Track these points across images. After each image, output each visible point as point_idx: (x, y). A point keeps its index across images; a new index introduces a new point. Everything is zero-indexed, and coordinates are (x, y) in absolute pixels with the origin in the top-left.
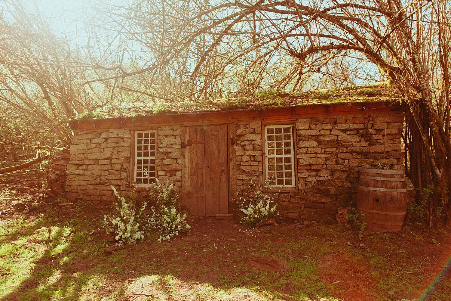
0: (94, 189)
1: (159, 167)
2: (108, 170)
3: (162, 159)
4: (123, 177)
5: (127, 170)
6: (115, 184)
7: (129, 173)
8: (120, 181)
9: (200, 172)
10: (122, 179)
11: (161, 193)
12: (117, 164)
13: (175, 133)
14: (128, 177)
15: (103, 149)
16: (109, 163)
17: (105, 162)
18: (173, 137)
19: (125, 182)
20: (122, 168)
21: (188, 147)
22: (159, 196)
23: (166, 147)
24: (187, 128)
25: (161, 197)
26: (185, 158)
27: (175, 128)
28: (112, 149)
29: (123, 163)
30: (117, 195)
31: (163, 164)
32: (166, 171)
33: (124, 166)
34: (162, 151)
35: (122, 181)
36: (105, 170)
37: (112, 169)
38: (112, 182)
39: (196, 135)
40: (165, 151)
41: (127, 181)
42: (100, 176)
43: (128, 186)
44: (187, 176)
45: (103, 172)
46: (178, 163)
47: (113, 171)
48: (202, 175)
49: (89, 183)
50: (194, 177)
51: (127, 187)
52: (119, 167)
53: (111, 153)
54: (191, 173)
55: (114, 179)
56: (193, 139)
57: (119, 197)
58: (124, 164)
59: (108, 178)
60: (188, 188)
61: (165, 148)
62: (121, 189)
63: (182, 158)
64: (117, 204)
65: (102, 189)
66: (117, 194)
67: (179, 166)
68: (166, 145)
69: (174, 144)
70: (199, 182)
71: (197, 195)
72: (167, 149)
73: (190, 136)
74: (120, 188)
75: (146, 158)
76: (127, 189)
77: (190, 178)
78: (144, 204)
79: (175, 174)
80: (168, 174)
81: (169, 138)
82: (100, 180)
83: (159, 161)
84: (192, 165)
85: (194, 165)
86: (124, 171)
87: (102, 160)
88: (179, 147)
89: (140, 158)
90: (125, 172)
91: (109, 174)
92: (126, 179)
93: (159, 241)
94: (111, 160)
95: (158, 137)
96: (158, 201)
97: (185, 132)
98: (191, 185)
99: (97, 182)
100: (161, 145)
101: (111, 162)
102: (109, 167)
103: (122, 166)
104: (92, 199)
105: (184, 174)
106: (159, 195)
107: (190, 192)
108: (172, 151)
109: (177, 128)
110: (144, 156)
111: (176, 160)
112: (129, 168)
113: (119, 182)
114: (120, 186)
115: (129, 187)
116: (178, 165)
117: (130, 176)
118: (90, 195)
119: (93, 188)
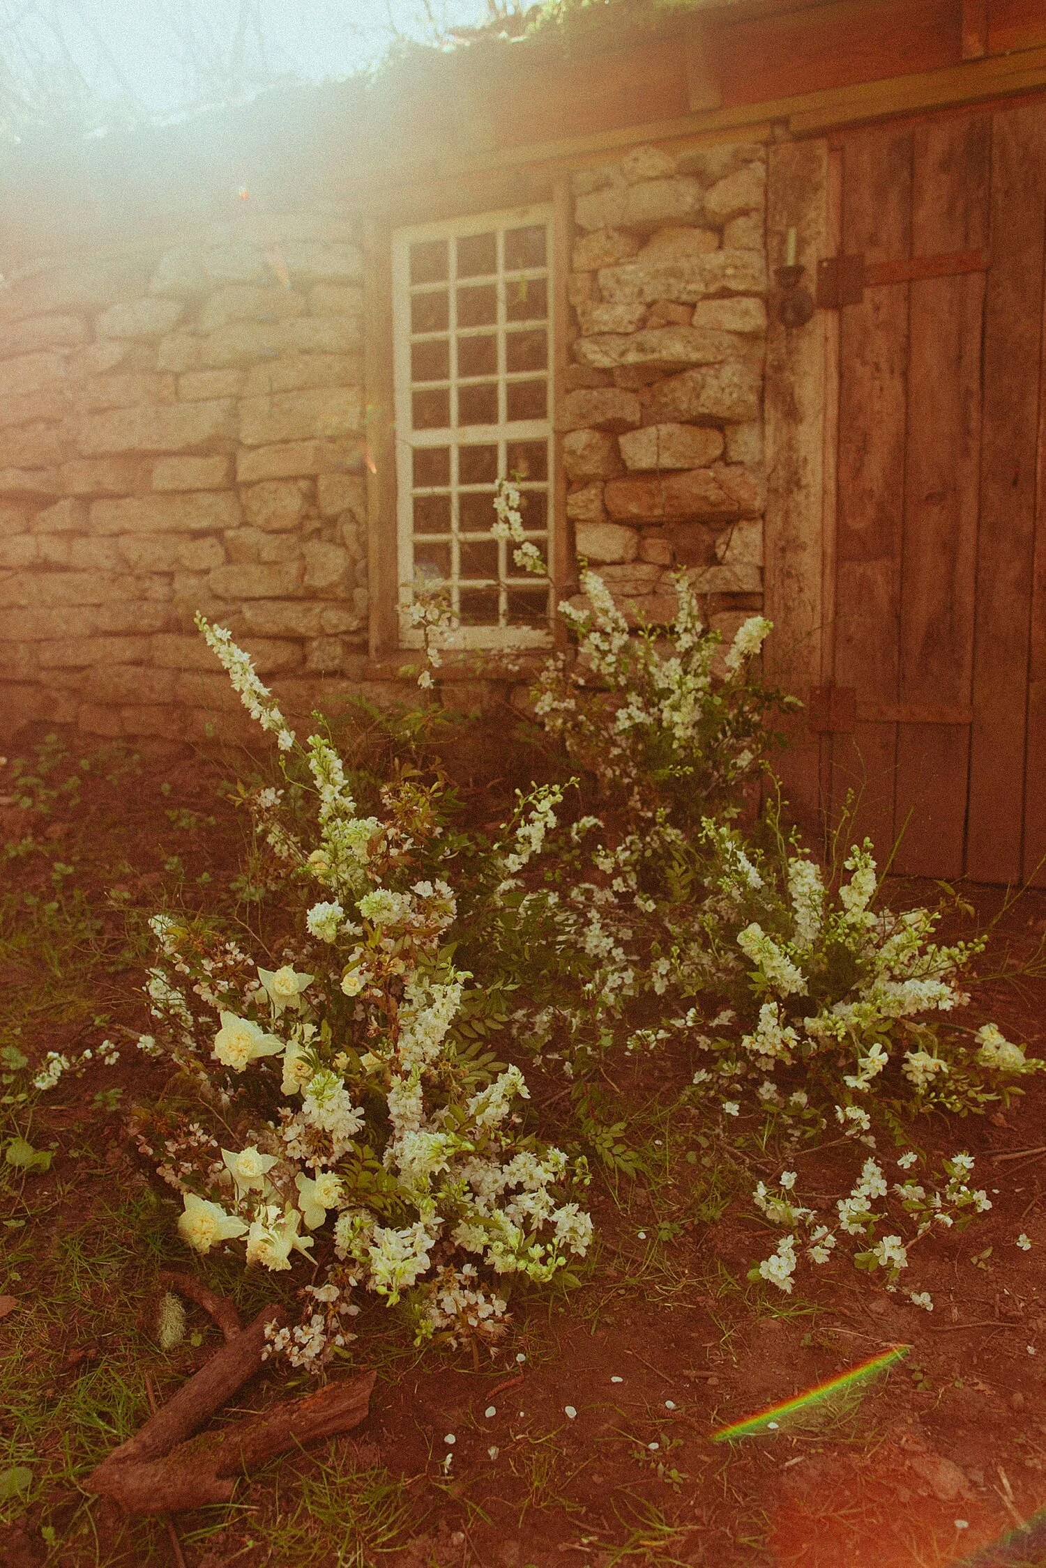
0: (137, 663)
1: (592, 492)
2: (218, 533)
3: (613, 429)
4: (319, 581)
5: (348, 529)
6: (270, 628)
7: (364, 546)
8: (299, 607)
9: (930, 522)
10: (312, 595)
11: (633, 698)
12: (272, 486)
13: (716, 200)
14: (355, 576)
15: (177, 376)
16: (218, 478)
17: (195, 472)
18: (695, 239)
19: (336, 618)
20: (313, 513)
21: (824, 324)
22: (623, 724)
23: (643, 324)
24: (821, 147)
25: (638, 731)
26: (792, 414)
27: (717, 154)
28: (231, 376)
29: (313, 479)
30: (269, 718)
31: (620, 469)
32: (637, 526)
33: (324, 498)
34: (605, 362)
35: (318, 607)
36: (198, 535)
37: (245, 524)
38: (248, 614)
39: (911, 195)
40: (632, 358)
41: (347, 604)
42: (170, 575)
43: (356, 640)
44: (809, 562)
45: (185, 549)
46: (734, 455)
47: (249, 536)
48: (950, 549)
49: (105, 620)
50: (878, 574)
51: (351, 649)
52: (290, 504)
53: (226, 403)
54: (842, 533)
55: (259, 591)
56: (873, 241)
57: (286, 740)
58: (323, 483)
59: (220, 589)
60: (815, 659)
61: (639, 337)
62: (315, 662)
63: (772, 413)
64: (269, 797)
65: (185, 665)
66: (263, 701)
67: (752, 480)
68: (640, 310)
69: (707, 297)
70: (922, 611)
71: (892, 714)
72: (651, 337)
73: (846, 218)
74: (305, 659)
75: (477, 435)
76: (354, 663)
77: (837, 576)
78: (530, 808)
79: (713, 546)
80: (657, 550)
81: (662, 254)
82: (170, 600)
83: (589, 446)
84: (857, 472)
85: (875, 468)
86: (326, 533)
87: (174, 461)
88: (750, 315)
89: (431, 438)
90: (331, 540)
91: (229, 560)
92: (341, 592)
93: (770, 1288)
94: (233, 459)
95: (572, 248)
96: (611, 763)
97: (805, 186)
98: (839, 637)
99: (151, 616)
100: (603, 316)
101: (232, 472)
102: (220, 510)
103: (311, 497)
104: (132, 729)
105: (789, 545)
106: (621, 714)
107: (828, 693)
108: (695, 356)
109: (735, 154)
110: (467, 418)
111: (715, 435)
112: (359, 510)
113: (295, 618)
114: (299, 641)
115: (363, 648)
116: (737, 470)
117: (366, 573)
118: (115, 706)
119: (129, 654)
